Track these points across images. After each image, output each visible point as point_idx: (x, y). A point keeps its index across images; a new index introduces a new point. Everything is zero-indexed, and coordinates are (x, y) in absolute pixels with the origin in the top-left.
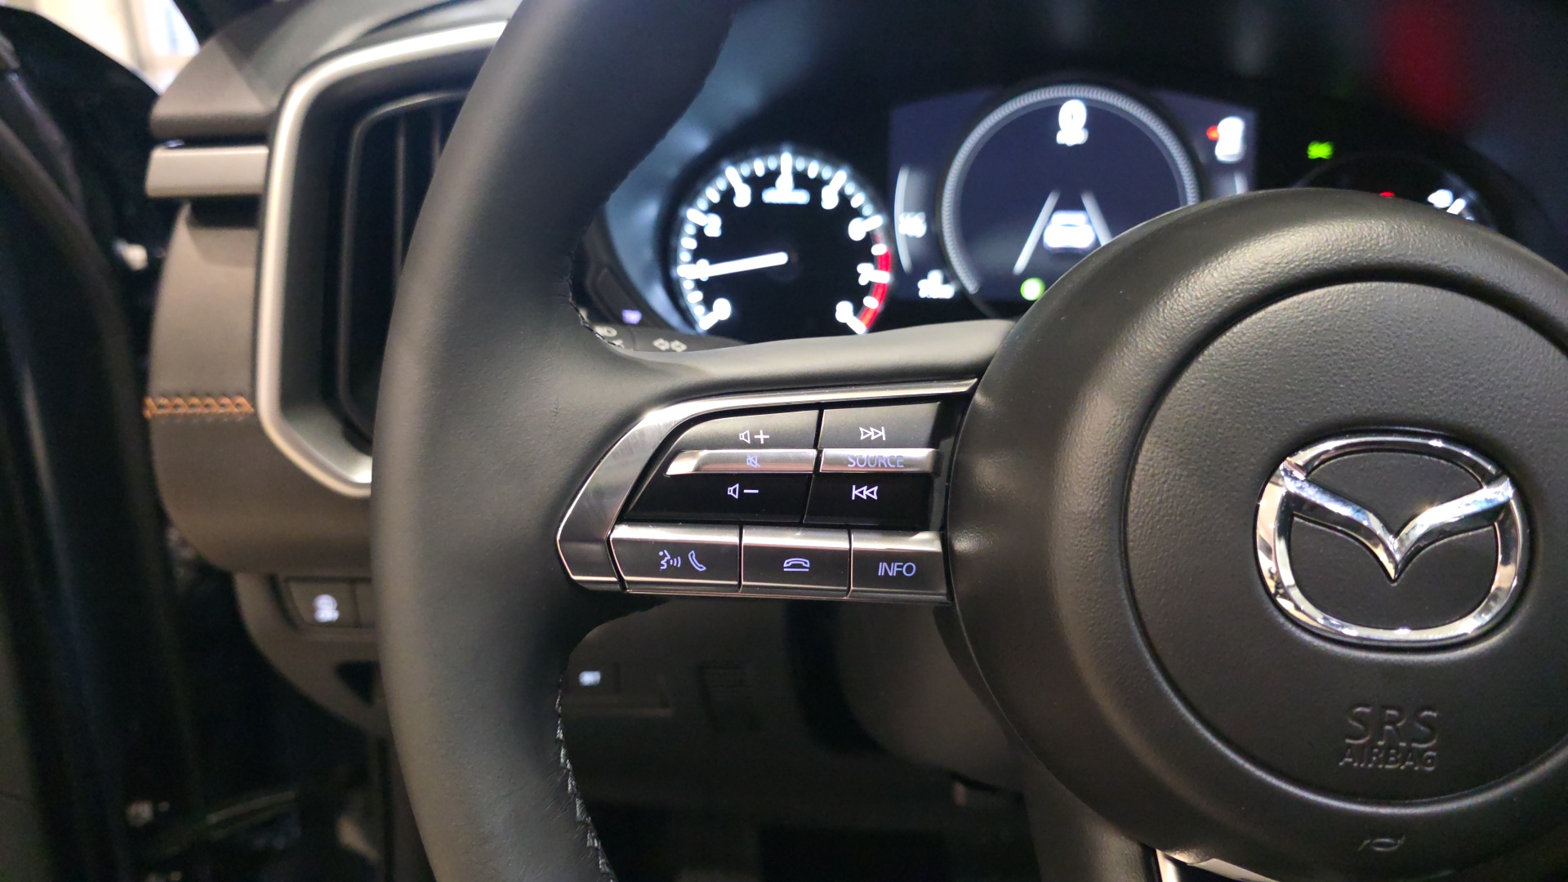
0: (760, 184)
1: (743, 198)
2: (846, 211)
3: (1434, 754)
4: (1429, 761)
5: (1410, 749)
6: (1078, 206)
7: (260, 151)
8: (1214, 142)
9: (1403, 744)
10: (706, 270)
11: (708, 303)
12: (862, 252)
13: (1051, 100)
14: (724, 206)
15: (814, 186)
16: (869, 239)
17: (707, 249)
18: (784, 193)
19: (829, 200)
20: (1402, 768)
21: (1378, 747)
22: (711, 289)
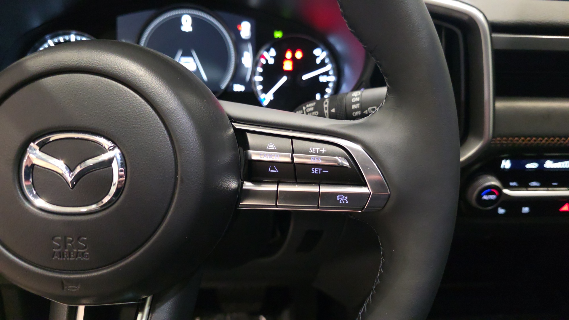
3: (88, 253)
4: (86, 256)
5: (78, 253)
6: (191, 55)
8: (240, 31)
9: (75, 250)
13: (179, 14)
20: (77, 259)
21: (66, 252)
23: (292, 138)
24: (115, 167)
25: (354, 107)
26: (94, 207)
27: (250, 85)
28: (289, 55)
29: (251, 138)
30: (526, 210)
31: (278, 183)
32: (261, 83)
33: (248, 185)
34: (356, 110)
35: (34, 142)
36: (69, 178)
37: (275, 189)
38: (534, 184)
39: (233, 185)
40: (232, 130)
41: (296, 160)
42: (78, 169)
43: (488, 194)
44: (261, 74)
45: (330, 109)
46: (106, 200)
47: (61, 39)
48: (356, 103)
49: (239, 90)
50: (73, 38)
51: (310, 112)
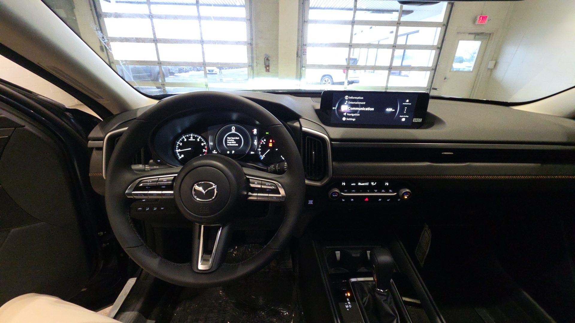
0: (187, 138)
1: (185, 140)
2: (201, 142)
3: (208, 211)
7: (103, 142)
8: (253, 132)
9: (205, 211)
10: (180, 150)
11: (180, 156)
12: (203, 147)
13: (231, 126)
14: (183, 141)
15: (197, 138)
16: (204, 145)
17: (180, 147)
18: (192, 139)
19: (198, 140)
20: (205, 213)
21: (203, 211)
22: (181, 153)
23: (262, 180)
24: (215, 190)
25: (285, 167)
26: (211, 199)
27: (256, 152)
28: (271, 141)
29: (251, 180)
30: (352, 200)
31: (258, 193)
32: (261, 151)
33: (250, 194)
34: (285, 169)
35: (196, 184)
36: (204, 192)
37: (257, 195)
38: (353, 191)
39: (245, 193)
40: (245, 178)
41: (262, 187)
42: (206, 191)
43: (334, 194)
44: (261, 148)
45: (278, 167)
46: (213, 198)
47: (188, 136)
48: (286, 166)
49: (252, 153)
50: (192, 135)
51: (273, 168)
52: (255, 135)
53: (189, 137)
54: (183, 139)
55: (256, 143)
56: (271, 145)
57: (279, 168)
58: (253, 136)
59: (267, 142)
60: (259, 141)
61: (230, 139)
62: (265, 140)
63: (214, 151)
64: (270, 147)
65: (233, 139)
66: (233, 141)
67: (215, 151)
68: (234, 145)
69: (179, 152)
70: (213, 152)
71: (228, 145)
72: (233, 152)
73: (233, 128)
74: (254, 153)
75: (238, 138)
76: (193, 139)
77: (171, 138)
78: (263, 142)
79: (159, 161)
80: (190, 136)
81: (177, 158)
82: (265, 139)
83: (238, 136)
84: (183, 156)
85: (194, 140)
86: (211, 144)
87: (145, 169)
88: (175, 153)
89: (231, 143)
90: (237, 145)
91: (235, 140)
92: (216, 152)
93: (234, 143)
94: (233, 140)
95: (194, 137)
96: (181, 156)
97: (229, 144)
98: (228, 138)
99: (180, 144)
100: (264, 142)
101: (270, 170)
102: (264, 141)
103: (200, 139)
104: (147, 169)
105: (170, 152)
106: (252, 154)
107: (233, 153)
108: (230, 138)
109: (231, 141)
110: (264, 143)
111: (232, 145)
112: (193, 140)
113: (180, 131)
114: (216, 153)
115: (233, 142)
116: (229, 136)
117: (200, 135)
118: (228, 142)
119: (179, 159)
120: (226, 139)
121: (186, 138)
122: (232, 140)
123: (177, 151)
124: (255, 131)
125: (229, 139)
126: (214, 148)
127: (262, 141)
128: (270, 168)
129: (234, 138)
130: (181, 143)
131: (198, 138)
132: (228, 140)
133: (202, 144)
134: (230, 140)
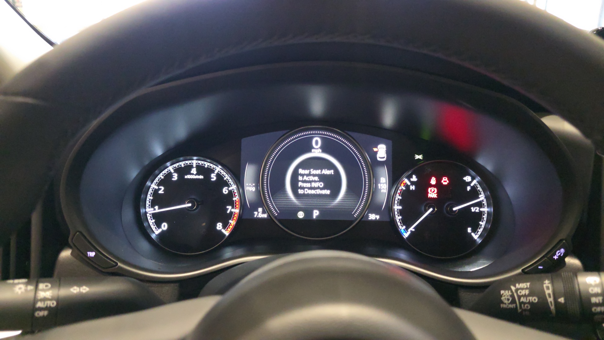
1: (175, 177)
2: (221, 182)
8: (376, 152)
10: (157, 210)
12: (228, 199)
14: (166, 181)
16: (231, 192)
17: (158, 200)
18: (193, 175)
19: (214, 177)
27: (386, 214)
32: (401, 213)
34: (597, 305)
44: (400, 203)
47: (183, 164)
49: (373, 217)
50: (194, 162)
51: (525, 296)
52: (381, 164)
53: (188, 169)
54: (169, 175)
55: (383, 185)
56: (432, 194)
57: (562, 300)
58: (375, 163)
59: (423, 185)
60: (394, 180)
61: (308, 175)
62: (414, 179)
63: (257, 210)
64: (431, 198)
65: (314, 175)
66: (315, 181)
67: (260, 210)
68: (319, 192)
69: (154, 216)
70: (256, 213)
71: (300, 191)
72: (316, 213)
73: (317, 142)
74: (378, 217)
75: (331, 172)
76: (198, 174)
77: (133, 173)
78: (409, 184)
79: (92, 254)
80: (191, 167)
81: (145, 232)
82: (414, 177)
83: (330, 166)
84: (165, 226)
85: (201, 177)
86: (250, 188)
87: (35, 300)
88: (140, 220)
89: (308, 185)
90: (328, 192)
91: (322, 178)
92: (264, 212)
93: (318, 188)
94: (316, 178)
95: (201, 170)
96: (159, 226)
97: (303, 188)
98: (301, 171)
99: (159, 189)
100: (413, 183)
101: (513, 301)
102: (412, 180)
103: (219, 176)
104: (44, 300)
105: (128, 215)
106: (372, 221)
107: (314, 217)
108: (307, 172)
109: (310, 182)
110: (413, 188)
111: (313, 192)
112: (197, 177)
113: (158, 151)
114: (265, 216)
115: (314, 185)
116: (304, 165)
117: (217, 162)
118: (300, 184)
119: (153, 236)
120: (295, 174)
121: (177, 170)
122: (311, 178)
123: (150, 211)
124: (381, 151)
125: (303, 175)
126: (260, 202)
127: (406, 181)
128: (512, 296)
129: (318, 172)
130: (163, 188)
131: (212, 171)
132: (300, 178)
133: (225, 191)
134: (306, 178)
